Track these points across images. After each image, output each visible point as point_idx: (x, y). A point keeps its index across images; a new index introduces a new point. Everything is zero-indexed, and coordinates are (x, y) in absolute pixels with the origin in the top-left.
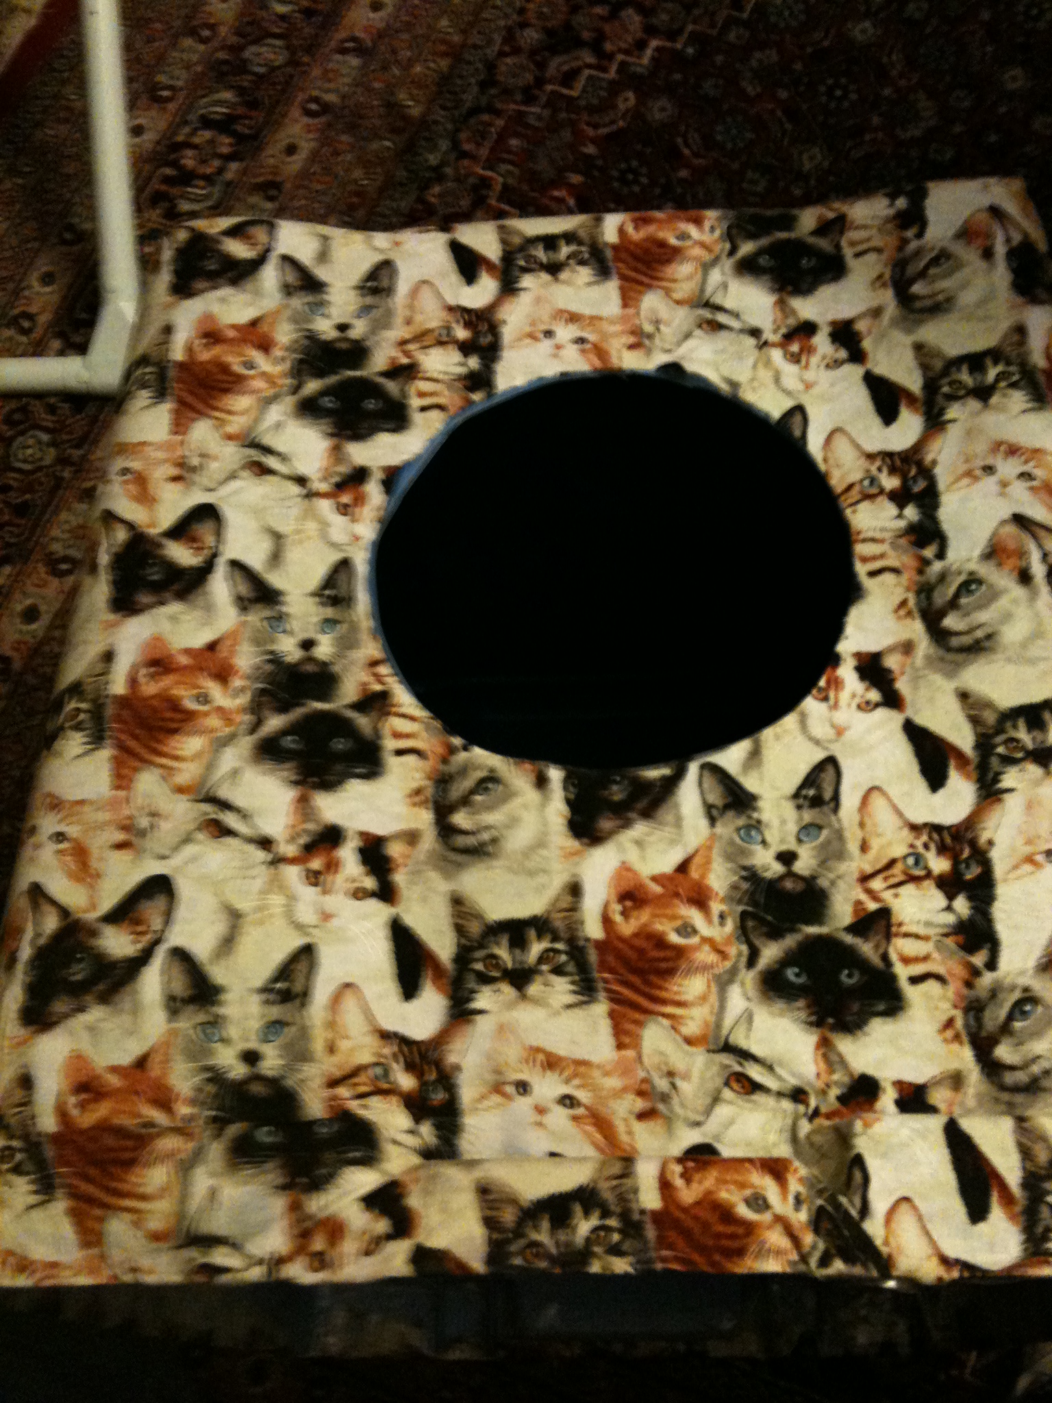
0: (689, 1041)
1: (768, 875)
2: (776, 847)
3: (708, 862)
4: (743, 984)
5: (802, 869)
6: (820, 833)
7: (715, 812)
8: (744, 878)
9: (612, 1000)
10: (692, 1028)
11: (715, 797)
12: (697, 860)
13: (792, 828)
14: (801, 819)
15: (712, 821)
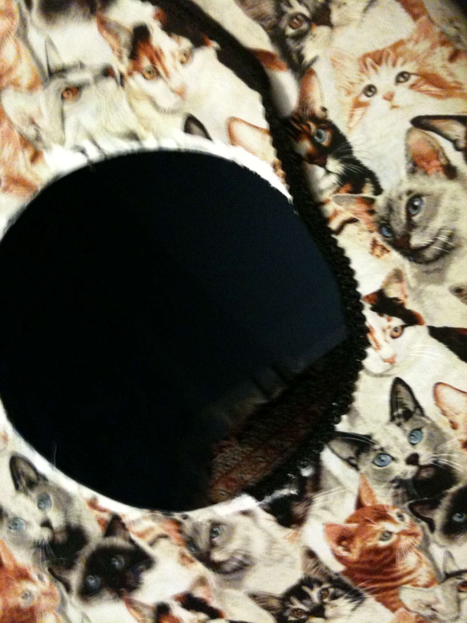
0: (427, 586)
1: (409, 476)
2: (402, 457)
3: (371, 492)
4: (435, 542)
5: (426, 461)
6: (422, 433)
7: (354, 462)
8: (397, 487)
9: (373, 593)
10: (424, 579)
11: (347, 452)
12: (364, 496)
13: (403, 439)
14: (405, 431)
15: (355, 467)
